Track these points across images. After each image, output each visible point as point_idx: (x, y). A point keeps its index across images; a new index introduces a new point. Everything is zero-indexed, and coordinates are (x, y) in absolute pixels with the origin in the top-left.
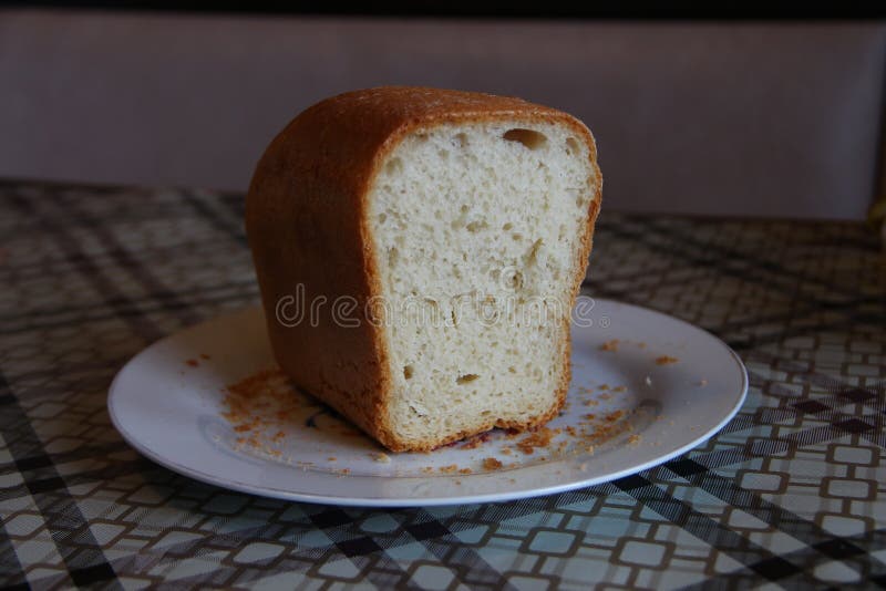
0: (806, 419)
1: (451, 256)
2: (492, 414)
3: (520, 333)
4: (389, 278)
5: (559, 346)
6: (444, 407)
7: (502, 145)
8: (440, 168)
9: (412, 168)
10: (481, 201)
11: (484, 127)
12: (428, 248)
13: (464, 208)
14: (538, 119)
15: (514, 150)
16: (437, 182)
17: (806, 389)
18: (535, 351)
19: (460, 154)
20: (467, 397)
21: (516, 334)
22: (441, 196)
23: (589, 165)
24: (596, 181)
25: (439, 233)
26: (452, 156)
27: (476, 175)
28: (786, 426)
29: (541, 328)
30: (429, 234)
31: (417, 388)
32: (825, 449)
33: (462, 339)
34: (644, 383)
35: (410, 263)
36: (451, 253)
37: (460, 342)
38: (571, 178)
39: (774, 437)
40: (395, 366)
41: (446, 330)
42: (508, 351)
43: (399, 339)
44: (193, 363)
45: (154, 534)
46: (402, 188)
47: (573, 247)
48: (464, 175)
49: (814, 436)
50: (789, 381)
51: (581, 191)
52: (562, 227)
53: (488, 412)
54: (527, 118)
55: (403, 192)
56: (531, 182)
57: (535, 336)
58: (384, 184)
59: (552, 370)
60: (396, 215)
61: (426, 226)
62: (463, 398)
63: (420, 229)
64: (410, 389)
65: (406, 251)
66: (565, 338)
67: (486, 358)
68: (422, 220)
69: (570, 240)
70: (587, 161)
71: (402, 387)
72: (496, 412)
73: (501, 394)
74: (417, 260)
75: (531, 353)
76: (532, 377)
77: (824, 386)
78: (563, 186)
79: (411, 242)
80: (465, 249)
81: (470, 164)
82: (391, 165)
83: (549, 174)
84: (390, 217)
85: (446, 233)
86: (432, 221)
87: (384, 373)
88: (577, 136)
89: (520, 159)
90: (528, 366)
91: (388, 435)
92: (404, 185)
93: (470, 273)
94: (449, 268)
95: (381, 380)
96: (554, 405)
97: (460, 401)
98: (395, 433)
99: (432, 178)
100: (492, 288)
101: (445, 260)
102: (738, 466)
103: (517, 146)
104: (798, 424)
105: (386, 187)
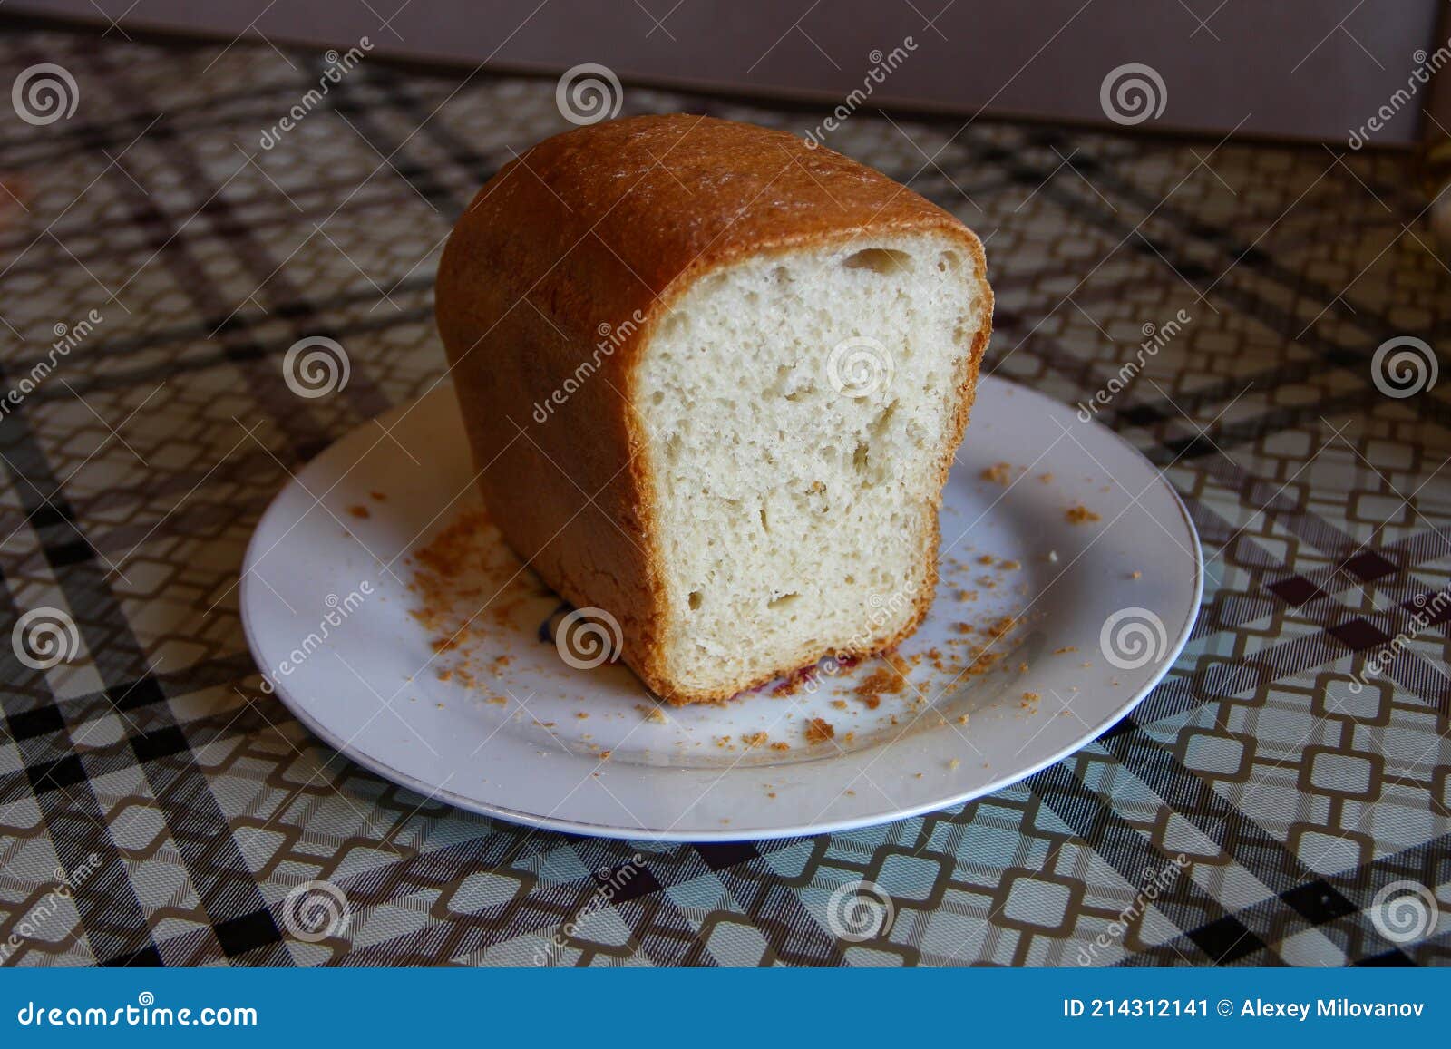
0: (1289, 619)
1: (760, 436)
2: (819, 643)
3: (863, 530)
4: (668, 479)
5: (921, 541)
6: (749, 642)
7: (841, 278)
8: (745, 317)
9: (702, 324)
10: (807, 358)
11: (814, 255)
12: (726, 431)
13: (782, 370)
14: (896, 232)
15: (859, 281)
16: (741, 339)
17: (1292, 554)
18: (884, 550)
19: (777, 295)
20: (784, 626)
21: (857, 530)
22: (747, 357)
23: (975, 282)
24: (984, 302)
25: (744, 409)
26: (764, 299)
27: (800, 323)
28: (1257, 633)
29: (894, 516)
30: (726, 411)
31: (708, 621)
32: (1311, 684)
33: (777, 547)
34: (1047, 559)
35: (698, 455)
36: (760, 431)
37: (774, 552)
38: (945, 307)
39: (1237, 659)
40: (676, 595)
41: (751, 537)
42: (845, 556)
43: (682, 555)
44: (361, 513)
45: (328, 852)
46: (687, 354)
47: (946, 400)
48: (782, 323)
49: (1297, 657)
50: (1266, 533)
51: (961, 320)
52: (930, 375)
53: (813, 641)
54: (881, 234)
55: (690, 358)
56: (886, 320)
57: (885, 529)
58: (661, 352)
59: (910, 571)
60: (679, 390)
61: (724, 402)
62: (776, 628)
63: (715, 406)
64: (699, 624)
65: (693, 438)
66: (930, 526)
67: (811, 569)
68: (716, 394)
69: (942, 392)
70: (971, 278)
71: (686, 622)
72: (826, 640)
73: (833, 614)
74: (710, 446)
75: (878, 553)
76: (880, 586)
77: (1318, 546)
78: (933, 319)
79: (699, 425)
80: (782, 424)
81: (793, 307)
82: (672, 323)
83: (911, 307)
84: (669, 394)
85: (754, 406)
86: (733, 392)
87: (659, 608)
88: (956, 247)
89: (867, 292)
90: (874, 570)
91: (666, 685)
92: (690, 349)
93: (789, 457)
94: (758, 454)
95: (655, 615)
96: (911, 620)
97: (771, 631)
98: (674, 683)
99: (733, 332)
100: (822, 471)
101: (752, 443)
102: (1182, 719)
103: (864, 276)
104: (1274, 631)
105: (665, 356)
